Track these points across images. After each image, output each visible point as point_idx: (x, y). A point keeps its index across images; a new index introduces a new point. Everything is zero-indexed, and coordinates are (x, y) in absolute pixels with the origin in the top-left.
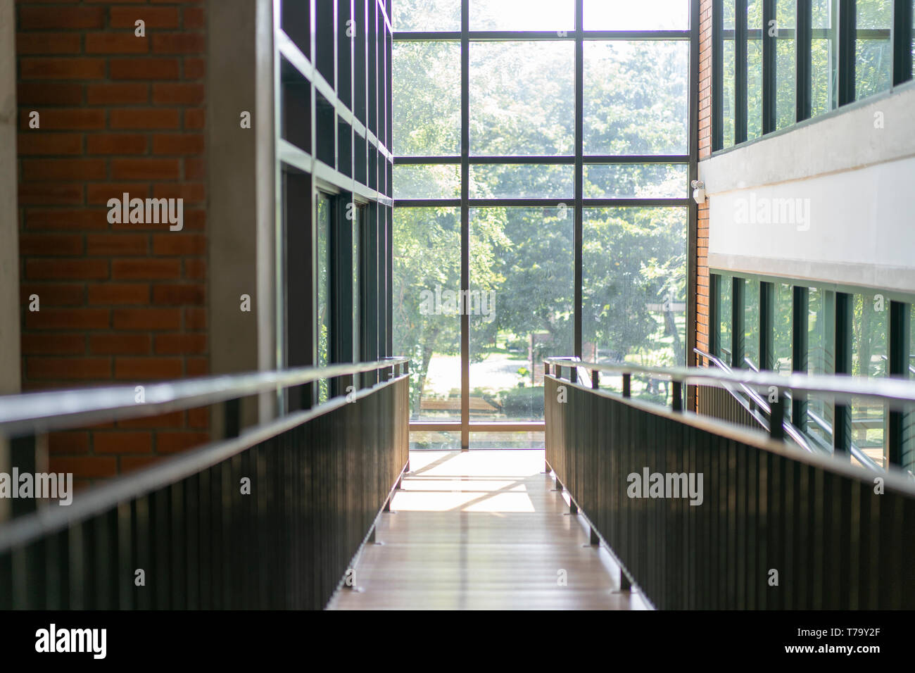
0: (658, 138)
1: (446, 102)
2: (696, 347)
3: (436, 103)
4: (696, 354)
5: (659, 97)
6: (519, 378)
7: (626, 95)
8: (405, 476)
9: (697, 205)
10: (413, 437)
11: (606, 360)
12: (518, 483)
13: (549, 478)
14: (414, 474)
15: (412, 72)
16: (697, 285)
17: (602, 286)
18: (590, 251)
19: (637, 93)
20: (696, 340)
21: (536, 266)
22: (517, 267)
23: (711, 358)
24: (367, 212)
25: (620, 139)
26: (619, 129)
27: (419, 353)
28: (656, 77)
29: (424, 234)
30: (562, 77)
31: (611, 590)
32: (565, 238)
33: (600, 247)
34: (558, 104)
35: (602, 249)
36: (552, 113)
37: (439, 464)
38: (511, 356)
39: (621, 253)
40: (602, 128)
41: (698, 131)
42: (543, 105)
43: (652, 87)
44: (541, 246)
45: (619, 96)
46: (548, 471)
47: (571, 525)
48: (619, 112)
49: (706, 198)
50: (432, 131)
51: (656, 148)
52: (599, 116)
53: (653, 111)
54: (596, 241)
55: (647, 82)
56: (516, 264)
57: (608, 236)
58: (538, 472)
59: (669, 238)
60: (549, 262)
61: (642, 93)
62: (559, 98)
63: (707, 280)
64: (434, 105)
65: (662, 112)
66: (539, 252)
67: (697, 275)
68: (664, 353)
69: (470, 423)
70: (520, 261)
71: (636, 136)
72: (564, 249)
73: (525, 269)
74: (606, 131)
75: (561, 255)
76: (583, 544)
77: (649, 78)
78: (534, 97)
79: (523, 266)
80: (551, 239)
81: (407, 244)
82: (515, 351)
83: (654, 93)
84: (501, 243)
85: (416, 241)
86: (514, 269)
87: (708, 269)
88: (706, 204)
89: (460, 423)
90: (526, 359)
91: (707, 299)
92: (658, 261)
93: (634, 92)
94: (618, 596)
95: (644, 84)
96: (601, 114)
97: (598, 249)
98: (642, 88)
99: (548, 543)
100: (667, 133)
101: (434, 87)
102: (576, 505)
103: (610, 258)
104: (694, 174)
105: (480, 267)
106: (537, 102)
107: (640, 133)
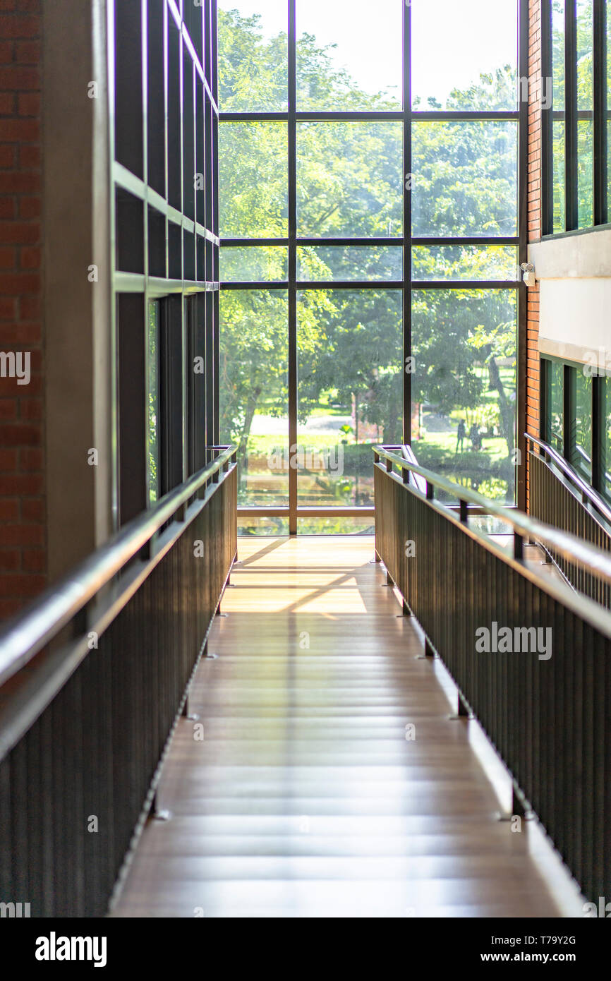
0: (484, 197)
1: (270, 168)
2: (526, 432)
3: (260, 168)
4: (526, 439)
5: (483, 151)
6: (342, 436)
7: (449, 148)
8: (234, 567)
9: (527, 287)
10: (242, 523)
11: (430, 415)
12: (349, 575)
13: (379, 570)
14: (242, 565)
15: (236, 138)
16: (527, 368)
17: (427, 347)
18: (416, 312)
19: (461, 148)
20: (527, 424)
21: (360, 326)
22: (341, 327)
23: (542, 445)
24: (195, 303)
25: (446, 196)
26: (444, 186)
27: (242, 414)
28: (480, 130)
29: (248, 299)
30: (386, 133)
31: (449, 716)
32: (389, 298)
33: (425, 308)
34: (381, 161)
35: (428, 310)
36: (375, 169)
37: (267, 552)
38: (334, 412)
39: (447, 313)
40: (427, 185)
41: (528, 212)
42: (366, 162)
43: (476, 141)
44: (366, 306)
45: (442, 150)
46: (378, 560)
47: (404, 630)
48: (444, 169)
49: (536, 281)
50: (256, 196)
51: (482, 205)
52: (423, 173)
53: (477, 166)
54: (422, 301)
55: (470, 135)
56: (340, 324)
57: (433, 296)
58: (367, 561)
59: (496, 299)
60: (372, 324)
61: (466, 148)
62: (383, 154)
63: (538, 364)
64: (257, 170)
65: (486, 167)
66: (364, 312)
67: (527, 358)
68: (489, 409)
69: (298, 509)
70: (344, 321)
71: (462, 194)
72: (389, 310)
73: (350, 330)
74: (431, 188)
75: (386, 315)
76: (418, 656)
77: (472, 132)
78: (358, 154)
79: (347, 327)
80: (376, 300)
81: (231, 309)
82: (338, 406)
83: (477, 146)
84: (326, 309)
85: (240, 306)
86: (339, 330)
87: (538, 353)
88: (536, 289)
89: (288, 508)
90: (350, 415)
91: (538, 383)
92: (485, 329)
93: (457, 147)
94: (457, 722)
95: (468, 138)
96: (425, 170)
97: (424, 310)
98: (466, 141)
99: (382, 655)
100: (492, 190)
101: (257, 152)
102: (410, 609)
103: (436, 319)
104: (523, 257)
105: (304, 333)
106: (361, 158)
107: (466, 191)
